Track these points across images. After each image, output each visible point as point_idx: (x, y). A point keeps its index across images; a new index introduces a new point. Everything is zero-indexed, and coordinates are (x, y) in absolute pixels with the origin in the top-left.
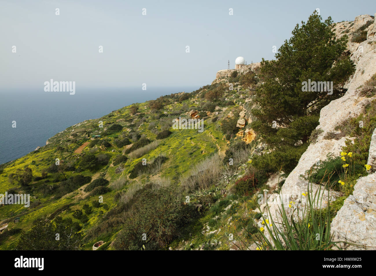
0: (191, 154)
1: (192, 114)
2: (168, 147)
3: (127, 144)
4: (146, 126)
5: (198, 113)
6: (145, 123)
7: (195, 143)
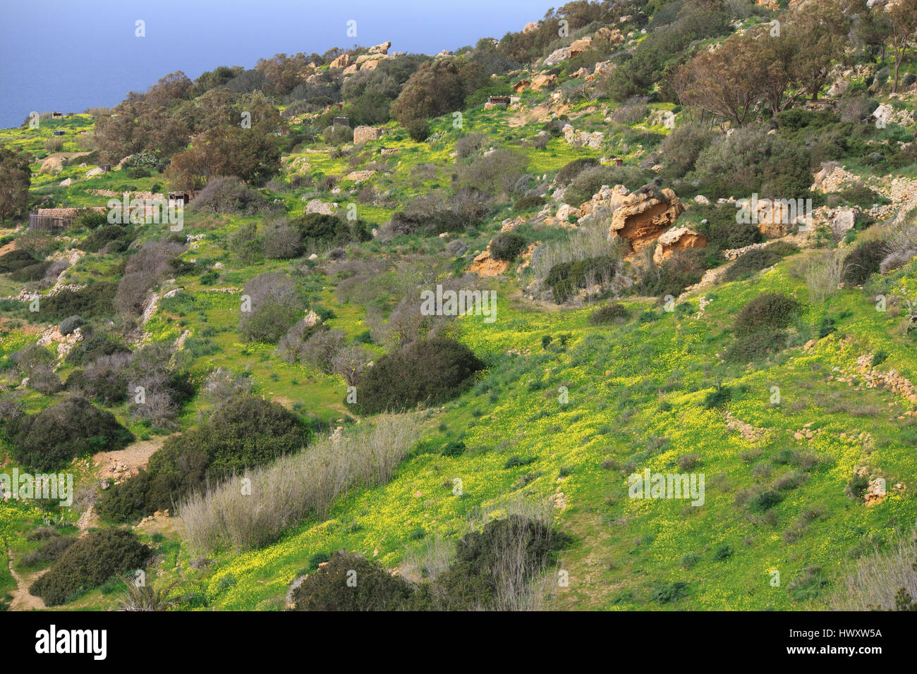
0: (768, 502)
1: (630, 219)
2: (508, 466)
3: (102, 439)
4: (207, 305)
5: (682, 209)
6: (193, 284)
7: (767, 425)
